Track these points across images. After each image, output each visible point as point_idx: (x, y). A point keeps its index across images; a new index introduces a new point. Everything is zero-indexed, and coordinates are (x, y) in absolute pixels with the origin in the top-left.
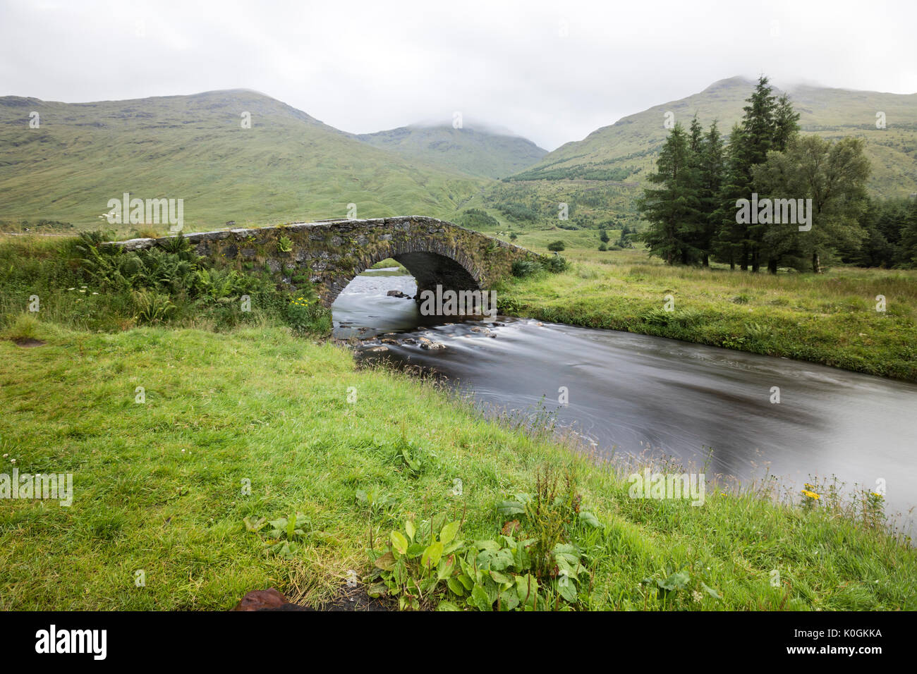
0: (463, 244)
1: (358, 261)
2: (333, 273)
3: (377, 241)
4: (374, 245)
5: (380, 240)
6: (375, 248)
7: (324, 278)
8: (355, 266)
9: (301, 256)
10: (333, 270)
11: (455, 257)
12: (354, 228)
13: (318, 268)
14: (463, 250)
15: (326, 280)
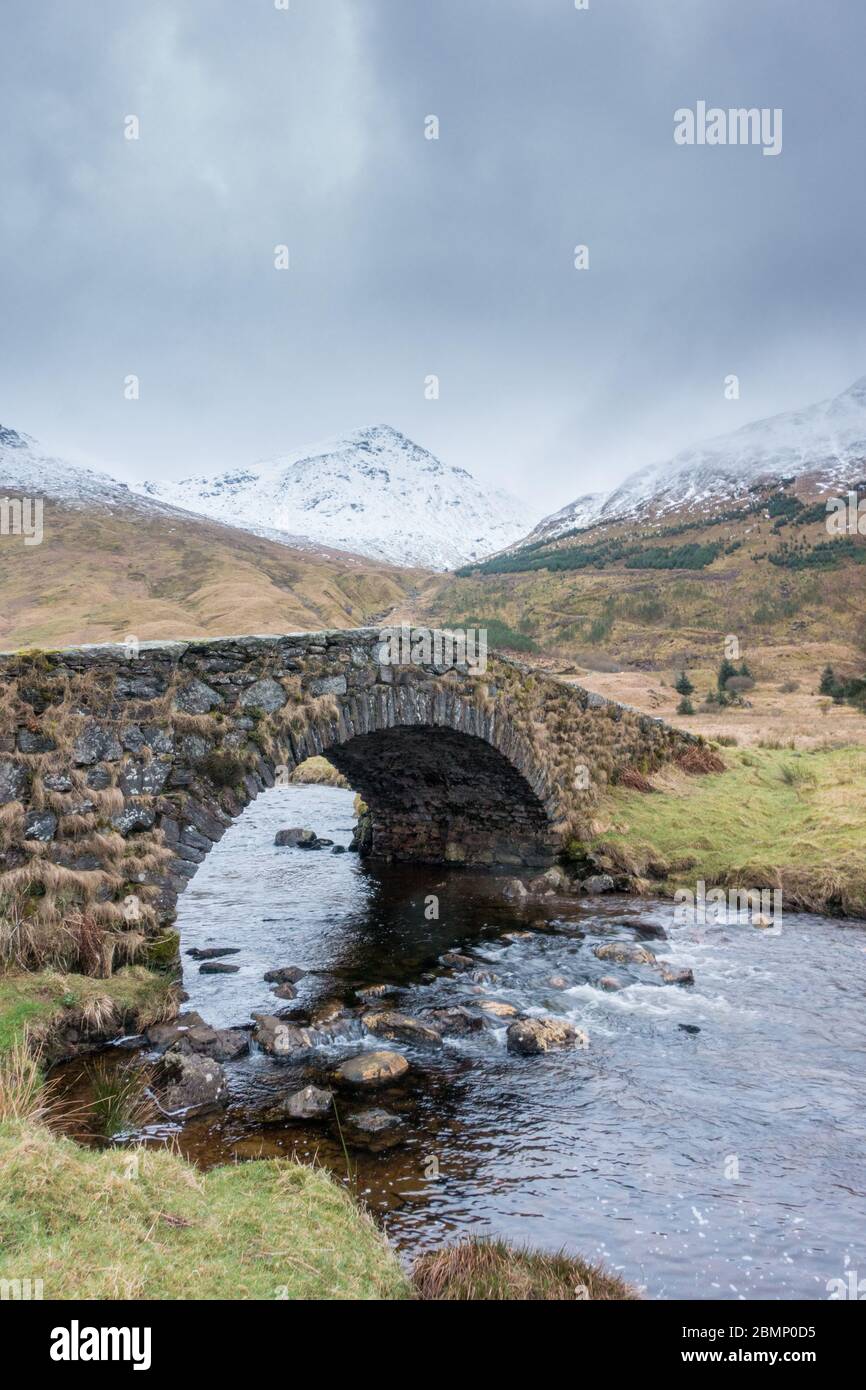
0: (510, 702)
1: (256, 756)
2: (184, 797)
3: (308, 695)
4: (301, 708)
5: (315, 695)
6: (303, 718)
7: (158, 816)
8: (248, 771)
9: (90, 744)
10: (186, 787)
11: (495, 738)
12: (248, 658)
13: (140, 784)
14: (510, 718)
15: (164, 819)
